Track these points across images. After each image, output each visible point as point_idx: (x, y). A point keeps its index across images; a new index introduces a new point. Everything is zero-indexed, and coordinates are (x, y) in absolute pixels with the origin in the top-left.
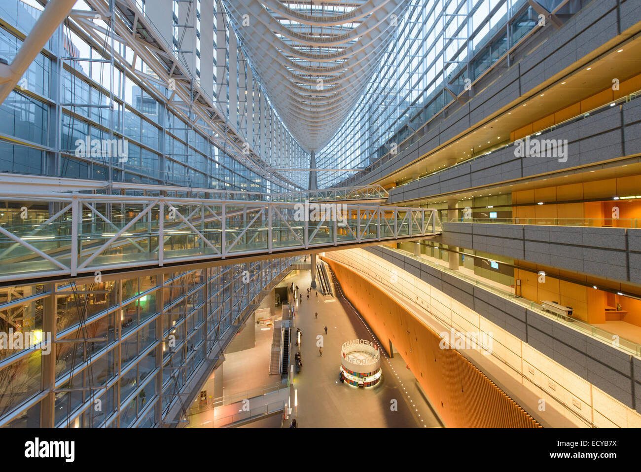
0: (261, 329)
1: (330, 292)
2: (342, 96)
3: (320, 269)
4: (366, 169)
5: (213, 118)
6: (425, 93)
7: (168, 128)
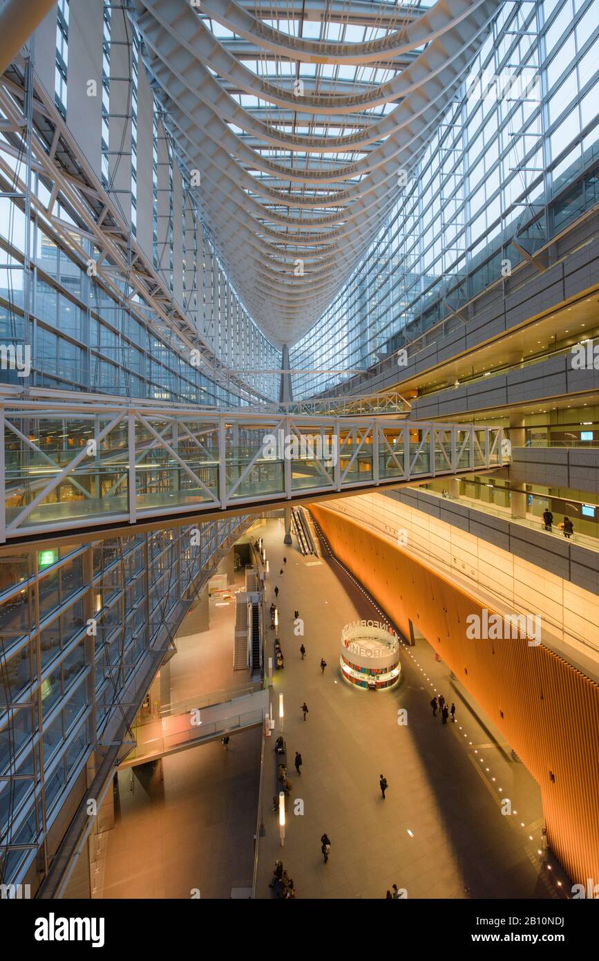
0: (217, 605)
1: (313, 550)
2: (336, 262)
3: (297, 518)
4: (368, 371)
5: (153, 294)
6: (469, 253)
7: (95, 307)
